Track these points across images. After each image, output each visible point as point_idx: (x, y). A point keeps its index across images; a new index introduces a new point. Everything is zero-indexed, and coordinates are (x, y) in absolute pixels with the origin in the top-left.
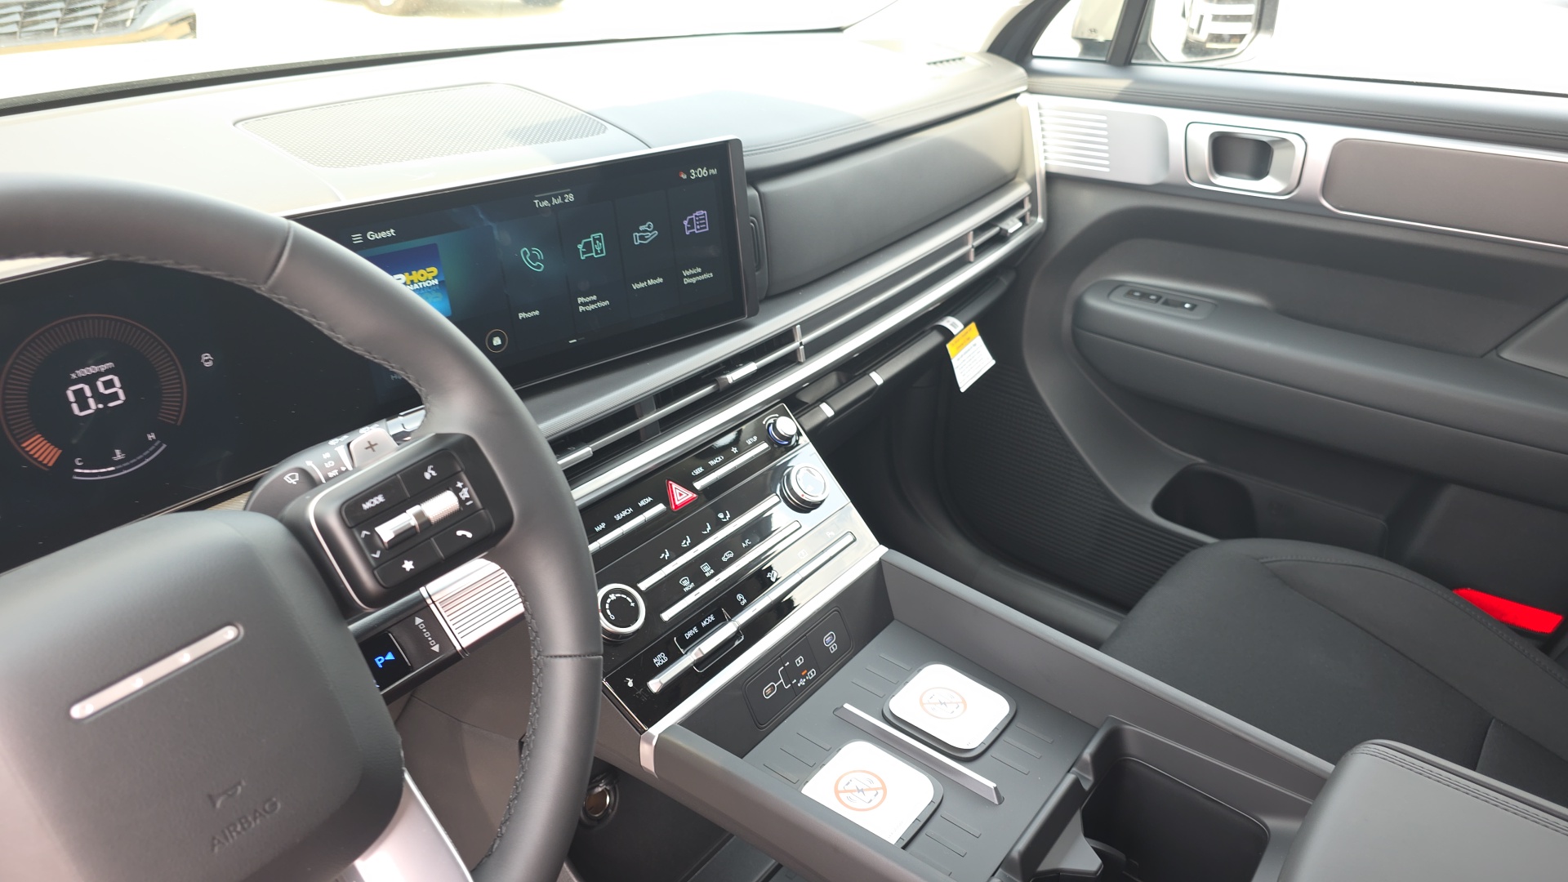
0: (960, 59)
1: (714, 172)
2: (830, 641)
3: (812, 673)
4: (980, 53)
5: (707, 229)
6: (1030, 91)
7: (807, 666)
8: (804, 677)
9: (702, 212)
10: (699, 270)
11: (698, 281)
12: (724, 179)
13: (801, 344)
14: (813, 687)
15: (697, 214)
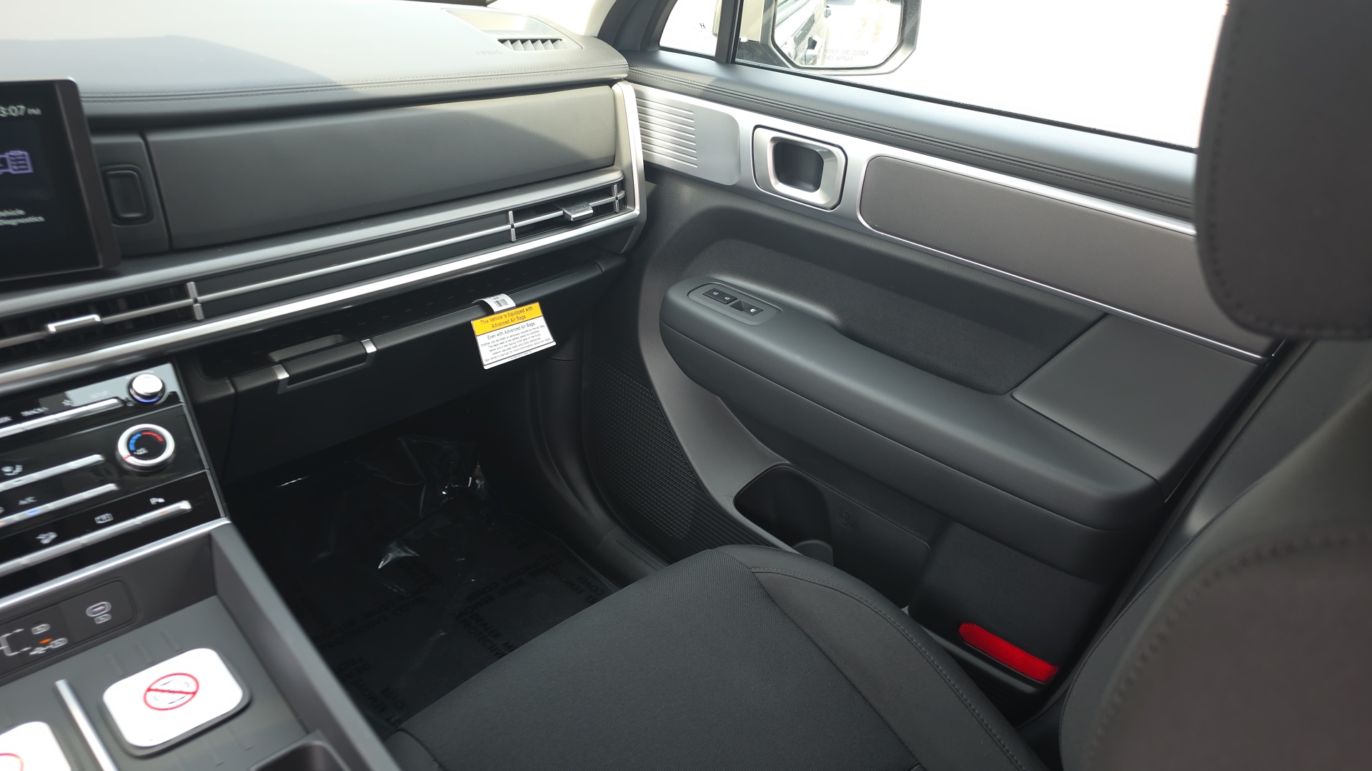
0: (553, 41)
1: (37, 112)
2: (100, 612)
3: (59, 643)
4: (585, 38)
5: (30, 171)
6: (629, 80)
7: (52, 635)
8: (44, 645)
9: (20, 152)
10: (21, 212)
11: (20, 225)
12: (51, 120)
13: (196, 301)
14: (53, 657)
15: (13, 153)
